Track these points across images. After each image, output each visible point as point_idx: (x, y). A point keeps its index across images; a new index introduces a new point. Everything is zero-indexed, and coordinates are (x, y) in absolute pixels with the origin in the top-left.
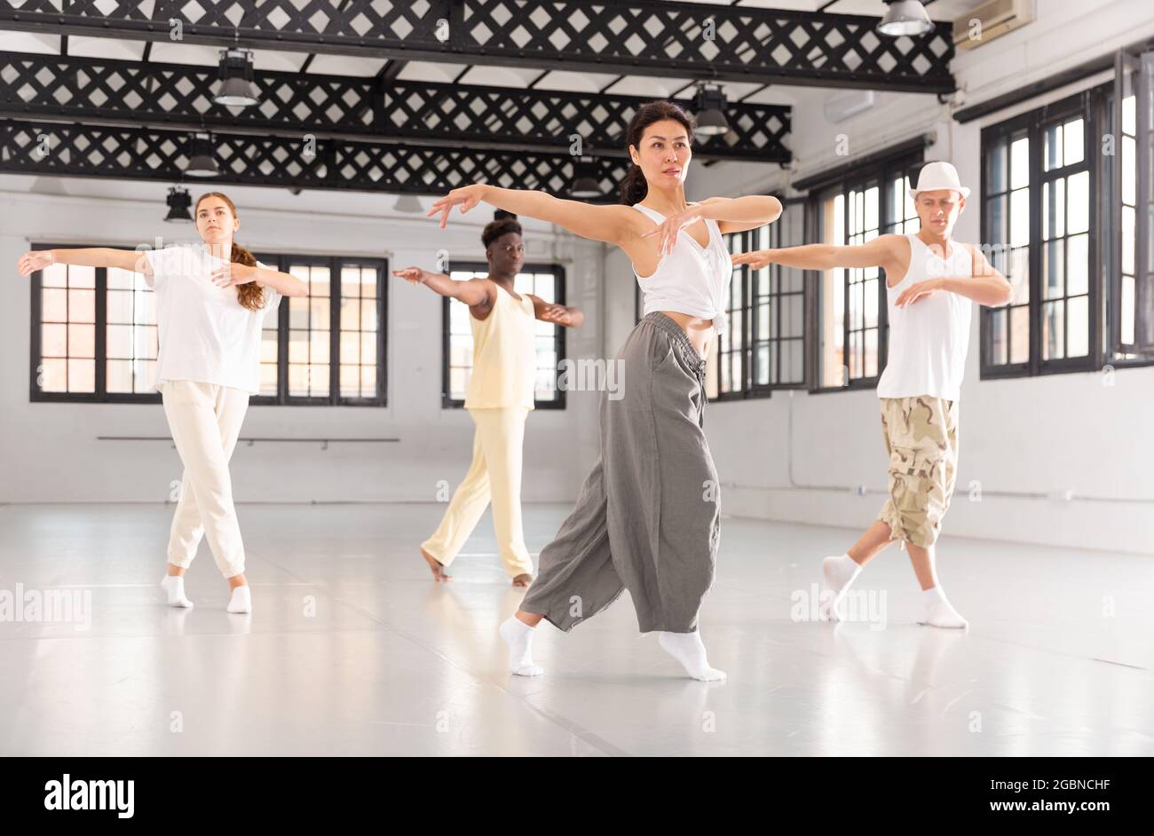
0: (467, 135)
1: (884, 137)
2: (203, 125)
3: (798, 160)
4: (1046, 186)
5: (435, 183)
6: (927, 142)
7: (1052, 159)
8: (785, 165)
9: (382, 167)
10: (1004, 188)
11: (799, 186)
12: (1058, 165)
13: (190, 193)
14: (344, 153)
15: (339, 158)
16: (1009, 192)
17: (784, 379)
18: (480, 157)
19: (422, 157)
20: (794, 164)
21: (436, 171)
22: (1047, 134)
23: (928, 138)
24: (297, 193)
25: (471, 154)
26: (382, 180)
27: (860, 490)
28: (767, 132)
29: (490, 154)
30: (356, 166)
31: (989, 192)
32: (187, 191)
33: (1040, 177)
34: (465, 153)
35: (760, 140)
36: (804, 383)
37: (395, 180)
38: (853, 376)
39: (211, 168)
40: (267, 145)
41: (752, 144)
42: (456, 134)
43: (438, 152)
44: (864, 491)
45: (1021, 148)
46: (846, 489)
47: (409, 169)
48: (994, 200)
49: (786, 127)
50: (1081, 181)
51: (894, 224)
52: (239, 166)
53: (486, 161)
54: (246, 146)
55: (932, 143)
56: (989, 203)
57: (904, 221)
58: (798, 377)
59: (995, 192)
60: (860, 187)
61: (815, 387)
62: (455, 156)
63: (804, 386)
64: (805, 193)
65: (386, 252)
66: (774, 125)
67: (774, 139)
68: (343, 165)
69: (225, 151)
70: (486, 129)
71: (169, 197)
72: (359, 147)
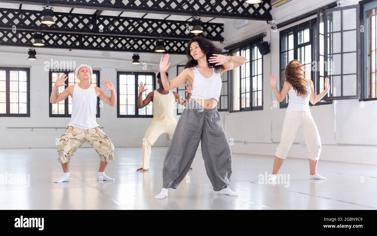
0: (123, 32)
1: (251, 34)
2: (39, 29)
3: (226, 41)
4: (299, 49)
5: (114, 47)
6: (264, 35)
7: (301, 41)
8: (222, 42)
9: (97, 42)
10: (286, 50)
11: (226, 48)
12: (302, 43)
13: (36, 50)
14: (85, 38)
15: (83, 39)
16: (288, 51)
17: (222, 108)
18: (128, 39)
19: (110, 39)
20: (224, 42)
21: (114, 43)
22: (299, 33)
23: (264, 34)
24: (70, 50)
25: (125, 38)
26: (97, 46)
27: (245, 142)
28: (216, 32)
29: (131, 38)
30: (88, 42)
31: (282, 51)
32: (35, 50)
33: (297, 46)
34: (123, 38)
35: (214, 34)
36: (228, 109)
37: (101, 46)
38: (242, 107)
39: (42, 43)
40: (60, 35)
41: (212, 36)
42: (119, 32)
43: (115, 37)
44: (246, 142)
45: (291, 37)
46: (241, 142)
47: (105, 43)
48: (284, 53)
49: (222, 30)
50: (309, 48)
51: (254, 60)
52: (51, 42)
53: (130, 40)
54: (53, 36)
55: (265, 36)
56: (282, 54)
57: (257, 60)
58: (226, 108)
59: (284, 51)
60: (244, 49)
61: (231, 110)
62: (120, 39)
63: (228, 110)
64: (228, 51)
65: (99, 69)
66: (218, 29)
67: (218, 34)
68: (84, 41)
69: (47, 37)
70: (129, 31)
71: (29, 52)
72: (89, 36)
